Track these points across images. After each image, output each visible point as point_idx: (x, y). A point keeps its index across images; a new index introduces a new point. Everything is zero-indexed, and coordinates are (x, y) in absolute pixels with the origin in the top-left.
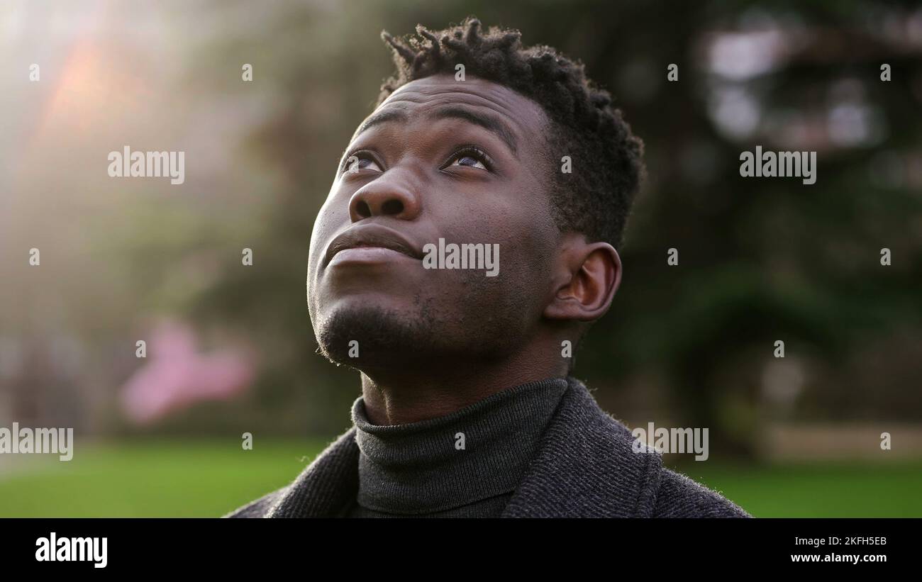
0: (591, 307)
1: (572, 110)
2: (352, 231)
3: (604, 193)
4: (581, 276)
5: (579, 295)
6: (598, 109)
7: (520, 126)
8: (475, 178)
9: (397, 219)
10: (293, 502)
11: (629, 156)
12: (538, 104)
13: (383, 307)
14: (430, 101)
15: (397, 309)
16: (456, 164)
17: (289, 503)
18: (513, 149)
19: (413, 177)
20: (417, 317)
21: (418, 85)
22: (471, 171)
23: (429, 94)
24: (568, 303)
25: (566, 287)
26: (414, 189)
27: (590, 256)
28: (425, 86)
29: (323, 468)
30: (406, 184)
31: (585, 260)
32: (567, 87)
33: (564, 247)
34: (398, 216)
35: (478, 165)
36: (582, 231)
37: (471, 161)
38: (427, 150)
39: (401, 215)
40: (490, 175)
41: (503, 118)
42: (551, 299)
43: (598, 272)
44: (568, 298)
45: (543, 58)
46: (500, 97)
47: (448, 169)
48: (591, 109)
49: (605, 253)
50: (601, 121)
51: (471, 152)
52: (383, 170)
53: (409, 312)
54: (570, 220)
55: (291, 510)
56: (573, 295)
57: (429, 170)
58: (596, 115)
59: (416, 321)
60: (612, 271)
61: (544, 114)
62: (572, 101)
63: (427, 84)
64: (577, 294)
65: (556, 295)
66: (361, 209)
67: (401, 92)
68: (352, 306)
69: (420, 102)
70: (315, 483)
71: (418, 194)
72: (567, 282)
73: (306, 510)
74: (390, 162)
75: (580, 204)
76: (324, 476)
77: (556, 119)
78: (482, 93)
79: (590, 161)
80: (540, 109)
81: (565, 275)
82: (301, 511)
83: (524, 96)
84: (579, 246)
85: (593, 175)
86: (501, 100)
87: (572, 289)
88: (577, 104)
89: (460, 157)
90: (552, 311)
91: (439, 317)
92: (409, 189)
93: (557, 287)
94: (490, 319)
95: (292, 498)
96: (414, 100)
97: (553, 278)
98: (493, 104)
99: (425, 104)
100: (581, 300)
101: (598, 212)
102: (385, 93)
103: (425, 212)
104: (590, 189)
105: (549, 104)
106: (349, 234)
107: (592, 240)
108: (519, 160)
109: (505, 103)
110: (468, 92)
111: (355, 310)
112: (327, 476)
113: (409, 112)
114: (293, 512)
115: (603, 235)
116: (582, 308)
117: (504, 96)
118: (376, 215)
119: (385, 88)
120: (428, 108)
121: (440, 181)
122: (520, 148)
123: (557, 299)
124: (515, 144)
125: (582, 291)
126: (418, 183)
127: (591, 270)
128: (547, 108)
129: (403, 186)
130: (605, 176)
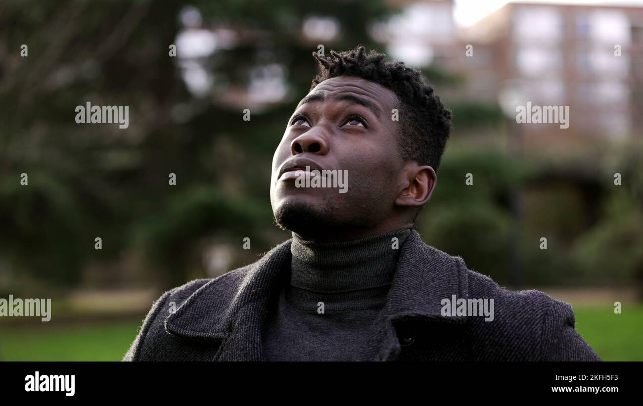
0: (419, 200)
1: (412, 96)
2: (293, 160)
3: (428, 140)
4: (415, 183)
5: (413, 194)
6: (426, 95)
7: (382, 104)
8: (358, 132)
9: (316, 154)
10: (260, 275)
11: (443, 120)
12: (394, 93)
13: (307, 202)
14: (337, 90)
15: (314, 203)
16: (348, 124)
17: (258, 276)
18: (378, 116)
19: (325, 131)
20: (325, 207)
21: (331, 82)
22: (356, 128)
23: (336, 87)
24: (407, 198)
25: (407, 189)
26: (325, 138)
27: (420, 173)
28: (333, 82)
29: (273, 259)
30: (322, 135)
31: (417, 175)
32: (410, 83)
33: (405, 168)
34: (316, 153)
35: (360, 125)
36: (416, 160)
37: (357, 123)
38: (333, 117)
39: (319, 152)
40: (365, 130)
41: (373, 100)
42: (399, 196)
43: (424, 181)
44: (407, 195)
45: (397, 68)
46: (373, 89)
47: (344, 127)
48: (422, 95)
49: (428, 172)
50: (428, 102)
51: (356, 118)
52: (311, 126)
53: (320, 204)
54: (410, 154)
55: (260, 279)
56: (411, 194)
57: (334, 127)
58: (425, 99)
59: (324, 209)
60: (432, 181)
61: (396, 98)
62: (413, 91)
63: (335, 81)
64: (412, 192)
65: (401, 194)
66: (297, 148)
67: (322, 85)
68: (292, 201)
69: (331, 91)
70: (270, 266)
71: (327, 141)
72: (407, 186)
73: (267, 280)
74: (314, 122)
75: (415, 146)
76: (275, 263)
77: (403, 101)
78: (363, 87)
79: (420, 123)
80: (395, 96)
81: (407, 183)
82: (264, 280)
83: (386, 88)
84: (414, 167)
85: (423, 130)
86: (372, 91)
87: (410, 191)
88: (415, 93)
89: (351, 120)
90: (400, 202)
91: (337, 206)
92: (322, 138)
93: (401, 189)
94: (364, 206)
95: (259, 273)
96: (328, 89)
97: (399, 184)
98: (368, 93)
99: (334, 92)
100: (414, 196)
101: (425, 150)
102: (314, 84)
103: (331, 151)
104: (421, 138)
105: (400, 93)
106: (290, 162)
107: (421, 164)
108: (381, 122)
109: (375, 92)
110: (356, 86)
111: (293, 203)
112: (276, 263)
113: (326, 95)
114: (261, 281)
115: (427, 162)
116: (414, 200)
117: (375, 89)
118: (305, 151)
119: (315, 81)
120: (335, 94)
121: (339, 133)
122: (382, 116)
123: (401, 196)
124: (379, 114)
125: (415, 191)
126: (328, 135)
127: (420, 180)
128: (398, 95)
129: (320, 137)
130: (429, 131)
